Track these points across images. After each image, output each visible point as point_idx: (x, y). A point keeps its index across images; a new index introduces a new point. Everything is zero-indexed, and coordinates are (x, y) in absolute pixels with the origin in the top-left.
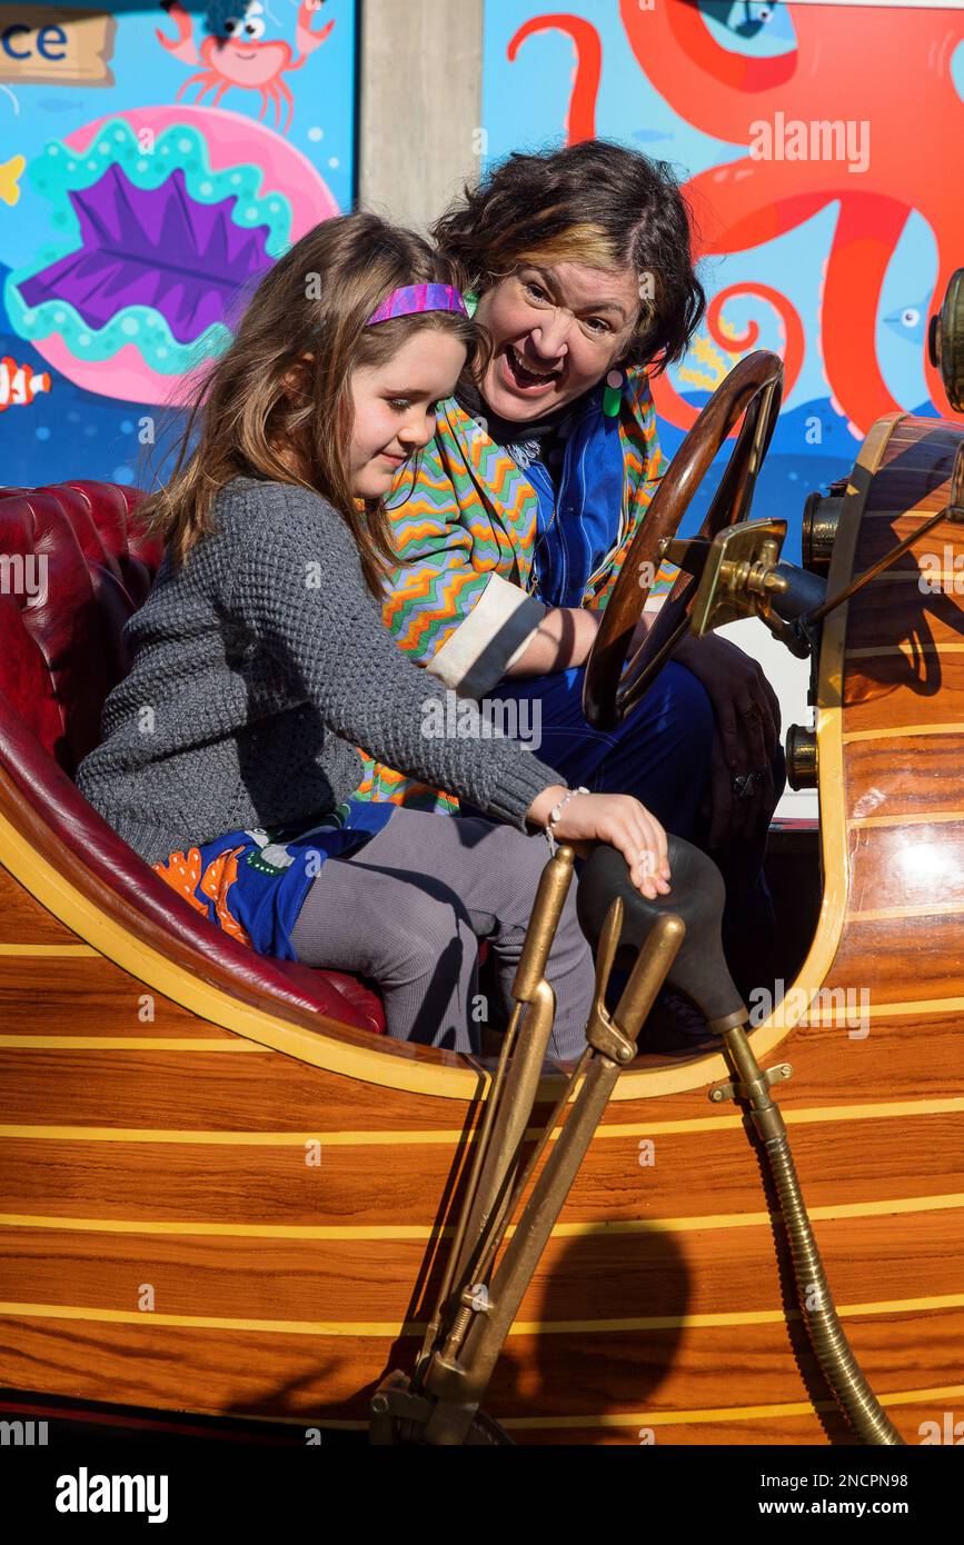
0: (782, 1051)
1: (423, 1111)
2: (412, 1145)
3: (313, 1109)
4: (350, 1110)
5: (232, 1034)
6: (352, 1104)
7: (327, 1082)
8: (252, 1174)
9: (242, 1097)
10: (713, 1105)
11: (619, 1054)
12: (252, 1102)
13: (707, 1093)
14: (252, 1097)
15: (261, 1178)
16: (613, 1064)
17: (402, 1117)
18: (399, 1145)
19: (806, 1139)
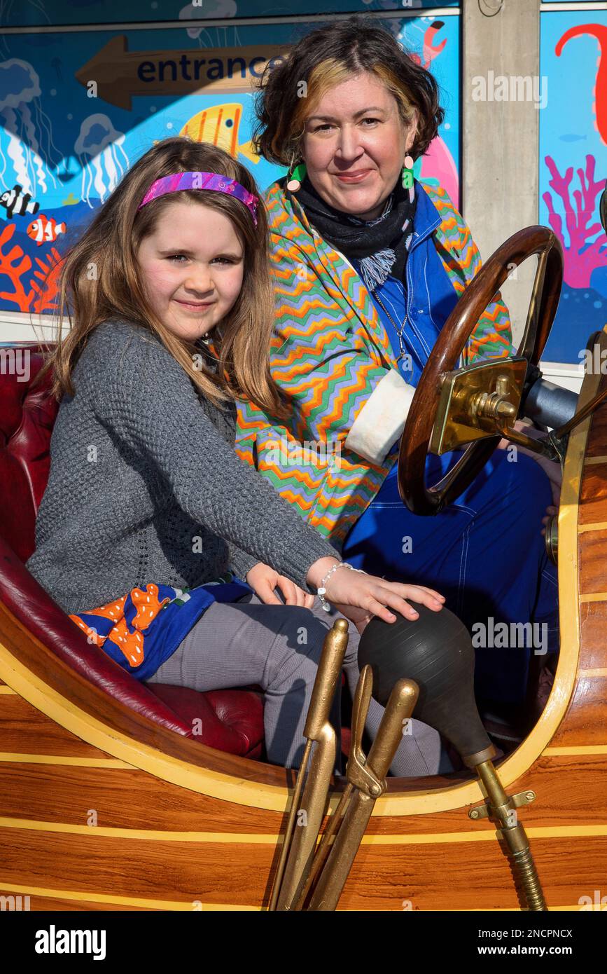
0: (527, 779)
1: (248, 819)
2: (242, 844)
3: (168, 813)
4: (195, 816)
5: (108, 756)
6: (196, 811)
7: (177, 794)
8: (129, 860)
9: (118, 802)
10: (472, 822)
11: (370, 790)
12: (126, 806)
13: (467, 811)
14: (125, 803)
15: (136, 863)
16: (368, 798)
17: (233, 822)
18: (232, 844)
19: (549, 851)
